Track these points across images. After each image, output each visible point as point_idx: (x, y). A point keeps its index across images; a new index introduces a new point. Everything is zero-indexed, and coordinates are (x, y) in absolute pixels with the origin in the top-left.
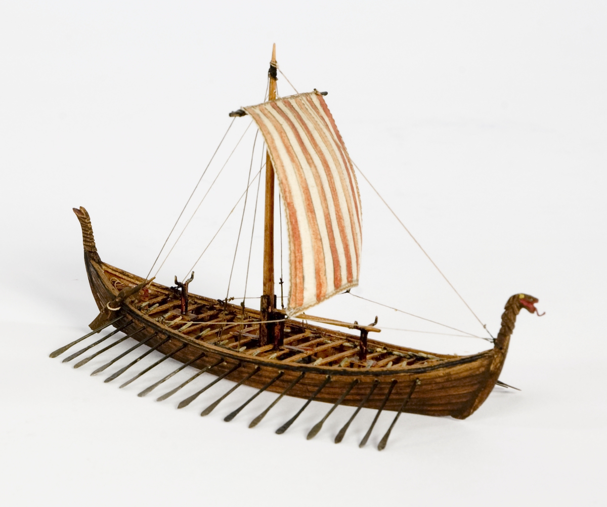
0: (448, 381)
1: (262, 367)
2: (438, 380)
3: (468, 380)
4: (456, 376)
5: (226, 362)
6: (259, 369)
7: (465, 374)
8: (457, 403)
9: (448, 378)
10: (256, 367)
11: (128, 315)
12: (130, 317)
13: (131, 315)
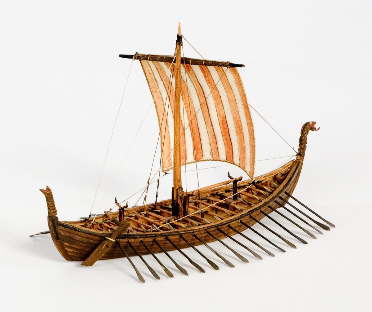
1: (230, 223)
10: (227, 225)
11: (121, 240)
12: (124, 240)
13: (125, 238)
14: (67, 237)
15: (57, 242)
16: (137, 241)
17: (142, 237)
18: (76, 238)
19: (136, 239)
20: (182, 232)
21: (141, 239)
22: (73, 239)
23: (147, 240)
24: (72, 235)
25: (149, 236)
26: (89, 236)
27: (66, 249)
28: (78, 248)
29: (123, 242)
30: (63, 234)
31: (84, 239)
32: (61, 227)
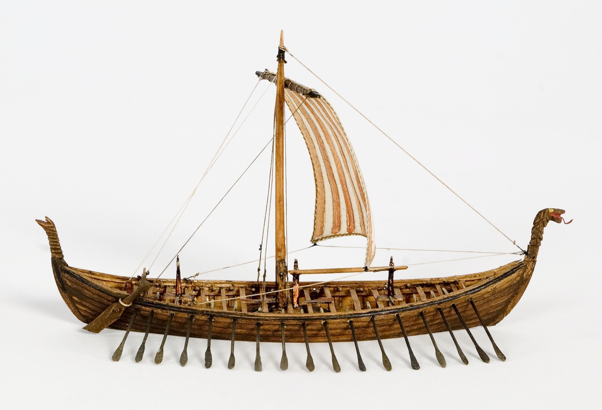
0: (493, 294)
1: (329, 321)
2: (485, 296)
3: (507, 290)
4: (501, 288)
5: (286, 325)
6: (325, 324)
7: (506, 285)
8: (493, 312)
9: (494, 293)
10: (323, 322)
11: (143, 307)
12: (148, 309)
13: (150, 306)
14: (74, 289)
15: (64, 294)
16: (166, 314)
17: (173, 310)
18: (86, 292)
19: (164, 311)
20: (237, 315)
21: (172, 312)
22: (81, 293)
23: (180, 315)
24: (79, 288)
25: (183, 310)
26: (101, 294)
27: (77, 305)
28: (90, 307)
29: (145, 311)
30: (69, 284)
31: (95, 296)
32: (66, 275)
